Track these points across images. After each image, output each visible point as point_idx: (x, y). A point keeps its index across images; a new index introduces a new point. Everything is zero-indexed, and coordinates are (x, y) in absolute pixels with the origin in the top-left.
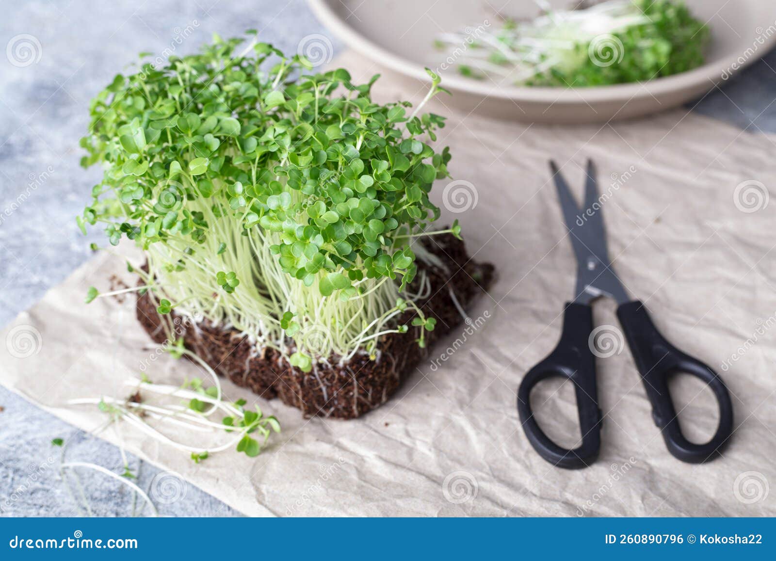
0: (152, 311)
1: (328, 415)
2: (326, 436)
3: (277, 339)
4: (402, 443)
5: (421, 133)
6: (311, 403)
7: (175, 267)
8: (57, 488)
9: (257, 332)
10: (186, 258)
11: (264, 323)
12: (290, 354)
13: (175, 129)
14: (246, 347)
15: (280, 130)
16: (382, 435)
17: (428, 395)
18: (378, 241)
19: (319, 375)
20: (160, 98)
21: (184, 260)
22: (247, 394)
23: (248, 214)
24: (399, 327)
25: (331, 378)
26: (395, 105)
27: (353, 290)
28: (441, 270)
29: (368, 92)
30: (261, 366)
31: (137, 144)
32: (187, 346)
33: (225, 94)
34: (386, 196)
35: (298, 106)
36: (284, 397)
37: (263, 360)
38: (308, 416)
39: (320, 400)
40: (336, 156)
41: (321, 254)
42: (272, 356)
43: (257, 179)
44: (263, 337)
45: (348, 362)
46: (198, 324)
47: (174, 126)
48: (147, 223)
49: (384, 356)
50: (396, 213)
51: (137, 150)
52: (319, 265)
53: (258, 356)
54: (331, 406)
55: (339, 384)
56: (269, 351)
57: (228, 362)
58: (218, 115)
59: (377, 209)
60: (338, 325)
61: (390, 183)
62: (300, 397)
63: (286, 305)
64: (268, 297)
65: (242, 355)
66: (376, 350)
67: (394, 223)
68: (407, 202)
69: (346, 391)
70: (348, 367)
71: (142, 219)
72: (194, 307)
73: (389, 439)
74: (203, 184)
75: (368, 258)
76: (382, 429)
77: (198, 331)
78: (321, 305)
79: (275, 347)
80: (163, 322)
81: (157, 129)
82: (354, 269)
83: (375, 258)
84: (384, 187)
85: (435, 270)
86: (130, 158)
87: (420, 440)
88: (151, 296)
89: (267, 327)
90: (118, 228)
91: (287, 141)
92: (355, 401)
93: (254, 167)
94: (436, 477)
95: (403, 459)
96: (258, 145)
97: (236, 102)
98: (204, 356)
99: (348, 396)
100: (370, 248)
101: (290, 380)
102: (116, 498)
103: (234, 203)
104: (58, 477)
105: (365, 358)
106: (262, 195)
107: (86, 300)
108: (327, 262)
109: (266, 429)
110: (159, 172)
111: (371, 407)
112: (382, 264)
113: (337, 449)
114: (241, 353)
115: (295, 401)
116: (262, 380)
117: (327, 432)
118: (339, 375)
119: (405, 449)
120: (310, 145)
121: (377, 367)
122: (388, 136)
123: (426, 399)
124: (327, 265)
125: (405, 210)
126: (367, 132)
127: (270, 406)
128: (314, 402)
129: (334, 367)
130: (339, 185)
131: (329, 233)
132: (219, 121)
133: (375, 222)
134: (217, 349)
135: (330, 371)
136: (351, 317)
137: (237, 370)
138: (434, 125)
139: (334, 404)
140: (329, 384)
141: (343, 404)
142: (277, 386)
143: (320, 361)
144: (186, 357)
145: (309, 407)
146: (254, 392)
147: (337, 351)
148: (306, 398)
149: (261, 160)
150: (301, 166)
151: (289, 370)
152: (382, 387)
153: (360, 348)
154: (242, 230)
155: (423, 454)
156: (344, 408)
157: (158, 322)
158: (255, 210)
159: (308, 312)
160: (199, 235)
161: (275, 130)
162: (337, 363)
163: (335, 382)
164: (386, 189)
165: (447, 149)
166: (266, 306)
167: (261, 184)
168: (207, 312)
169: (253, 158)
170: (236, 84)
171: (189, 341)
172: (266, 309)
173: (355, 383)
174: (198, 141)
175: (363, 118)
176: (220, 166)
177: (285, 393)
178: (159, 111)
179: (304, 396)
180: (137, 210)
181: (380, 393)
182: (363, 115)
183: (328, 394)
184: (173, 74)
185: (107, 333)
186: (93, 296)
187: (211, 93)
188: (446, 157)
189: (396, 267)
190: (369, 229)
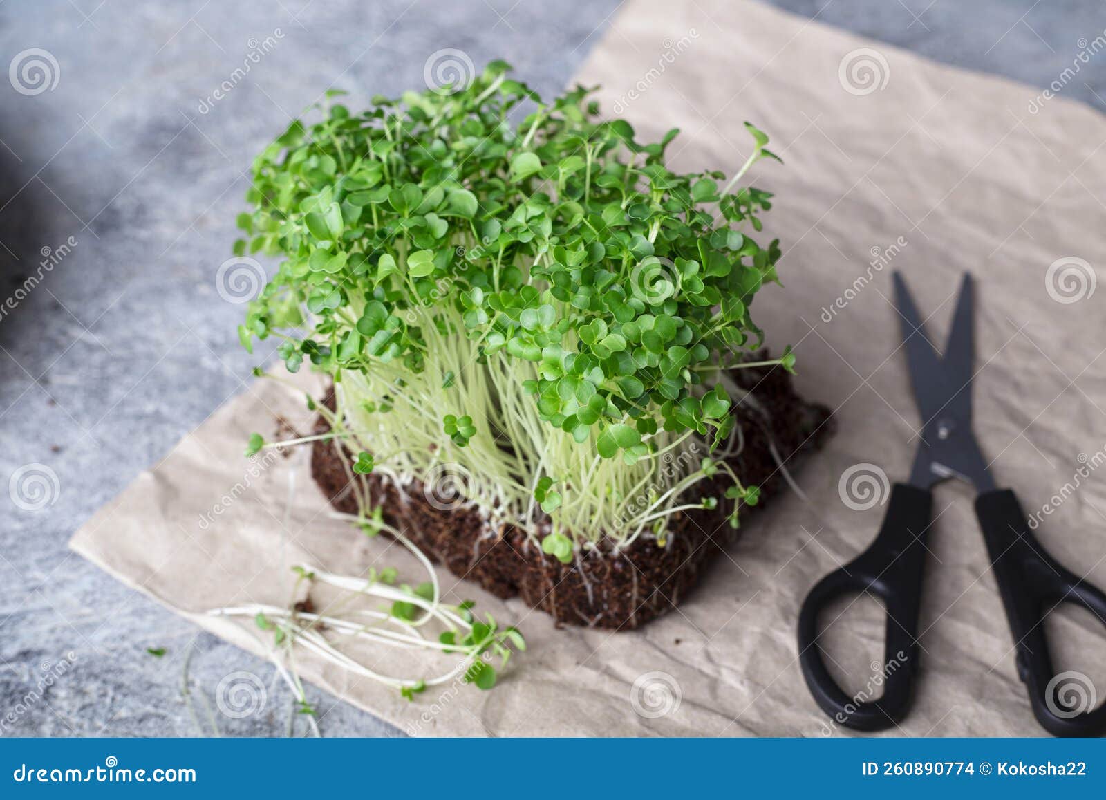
0: (337, 466)
1: (592, 624)
2: (589, 657)
3: (520, 512)
4: (701, 673)
5: (741, 219)
6: (569, 606)
7: (378, 406)
8: (177, 714)
9: (492, 500)
10: (395, 394)
11: (503, 487)
12: (541, 537)
13: (386, 205)
14: (475, 523)
15: (535, 210)
16: (672, 658)
17: (737, 600)
18: (681, 378)
19: (583, 567)
20: (359, 160)
21: (391, 395)
22: (475, 592)
23: (489, 334)
24: (704, 500)
25: (601, 571)
26: (701, 176)
27: (641, 449)
28: (758, 414)
29: (661, 154)
30: (497, 551)
31: (329, 227)
32: (387, 519)
33: (454, 155)
34: (691, 310)
35: (561, 175)
36: (528, 595)
37: (500, 543)
38: (562, 625)
39: (582, 601)
40: (618, 250)
41: (600, 397)
42: (513, 537)
43: (502, 281)
44: (501, 509)
45: (626, 550)
46: (404, 487)
47: (383, 201)
48: (339, 341)
49: (677, 541)
50: (705, 336)
51: (328, 235)
52: (597, 413)
53: (494, 537)
54: (598, 612)
55: (611, 580)
56: (508, 529)
57: (447, 544)
58: (444, 185)
59: (680, 329)
60: (614, 497)
61: (701, 295)
62: (552, 598)
63: (537, 465)
64: (510, 451)
65: (470, 535)
66: (667, 532)
67: (704, 352)
68: (722, 321)
69: (621, 590)
70: (626, 556)
71: (333, 336)
72: (399, 464)
73: (682, 664)
74: (423, 287)
75: (666, 403)
76: (671, 648)
77: (404, 498)
78: (592, 469)
79: (517, 524)
80: (353, 483)
81: (358, 205)
82: (645, 417)
83: (676, 403)
84: (692, 299)
85: (750, 414)
86: (318, 246)
87: (728, 668)
88: (337, 445)
89: (506, 494)
90: (298, 347)
91: (547, 227)
92: (634, 604)
93: (497, 264)
94: (752, 723)
95: (704, 696)
96: (503, 231)
97: (470, 166)
98: (411, 535)
99: (623, 598)
100: (669, 388)
101: (539, 573)
102: (262, 731)
103: (469, 319)
104: (178, 698)
105: (650, 544)
106: (512, 307)
107: (246, 453)
108: (608, 409)
109: (505, 648)
110: (359, 268)
111: (656, 613)
112: (686, 410)
113: (606, 678)
114: (468, 531)
115: (544, 603)
116: (498, 571)
117: (590, 649)
118: (613, 568)
119: (705, 681)
120: (580, 234)
121: (667, 557)
122: (693, 222)
123: (735, 605)
124: (608, 412)
125: (719, 333)
126: (666, 217)
127: (507, 610)
128: (574, 605)
129: (606, 557)
130: (624, 293)
131: (611, 365)
132: (446, 194)
133: (677, 351)
134: (432, 524)
135: (598, 562)
136: (633, 486)
137: (458, 556)
138: (755, 206)
139: (603, 608)
140: (597, 580)
141: (616, 609)
142: (518, 580)
143: (586, 547)
144: (383, 533)
145: (565, 612)
146: (484, 587)
147: (611, 533)
148: (561, 601)
149: (507, 254)
150: (569, 267)
151: (538, 559)
152: (673, 586)
153: (645, 529)
154: (478, 355)
155: (732, 688)
156: (616, 614)
157: (344, 481)
158: (500, 328)
159: (570, 476)
160: (416, 362)
161: (527, 210)
162: (611, 550)
163: (606, 577)
164: (696, 303)
165: (776, 242)
166: (506, 464)
167: (507, 290)
168: (419, 471)
169: (495, 251)
170: (471, 140)
171: (390, 511)
172: (507, 468)
173: (635, 579)
174: (418, 225)
175: (657, 194)
176: (447, 261)
177: (531, 592)
178: (357, 177)
179: (558, 596)
180: (326, 322)
181: (669, 594)
182: (657, 190)
183: (595, 595)
184: (378, 124)
185: (268, 499)
186: (257, 447)
187: (434, 153)
188: (774, 253)
189: (707, 415)
190: (668, 360)
